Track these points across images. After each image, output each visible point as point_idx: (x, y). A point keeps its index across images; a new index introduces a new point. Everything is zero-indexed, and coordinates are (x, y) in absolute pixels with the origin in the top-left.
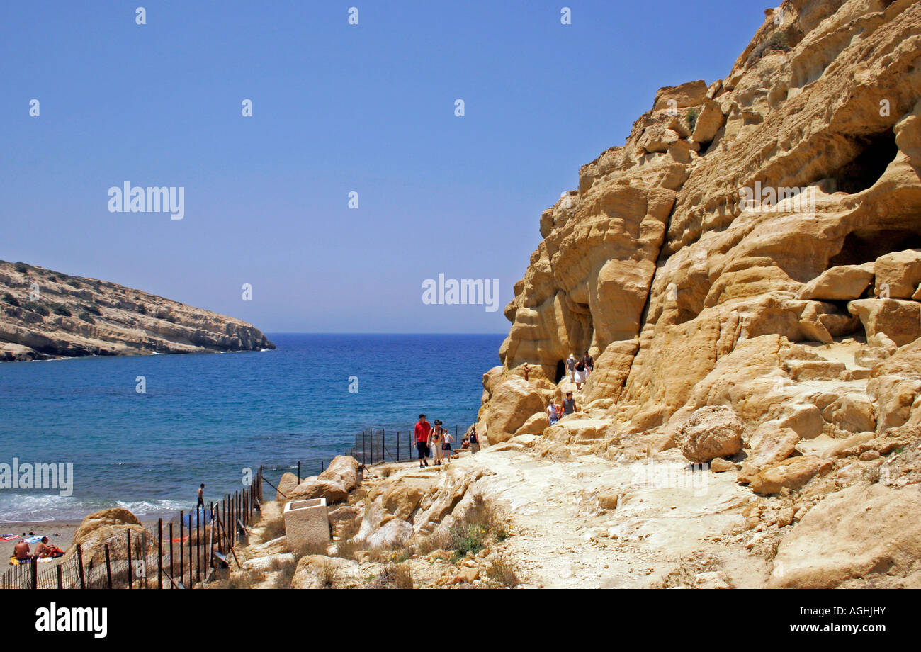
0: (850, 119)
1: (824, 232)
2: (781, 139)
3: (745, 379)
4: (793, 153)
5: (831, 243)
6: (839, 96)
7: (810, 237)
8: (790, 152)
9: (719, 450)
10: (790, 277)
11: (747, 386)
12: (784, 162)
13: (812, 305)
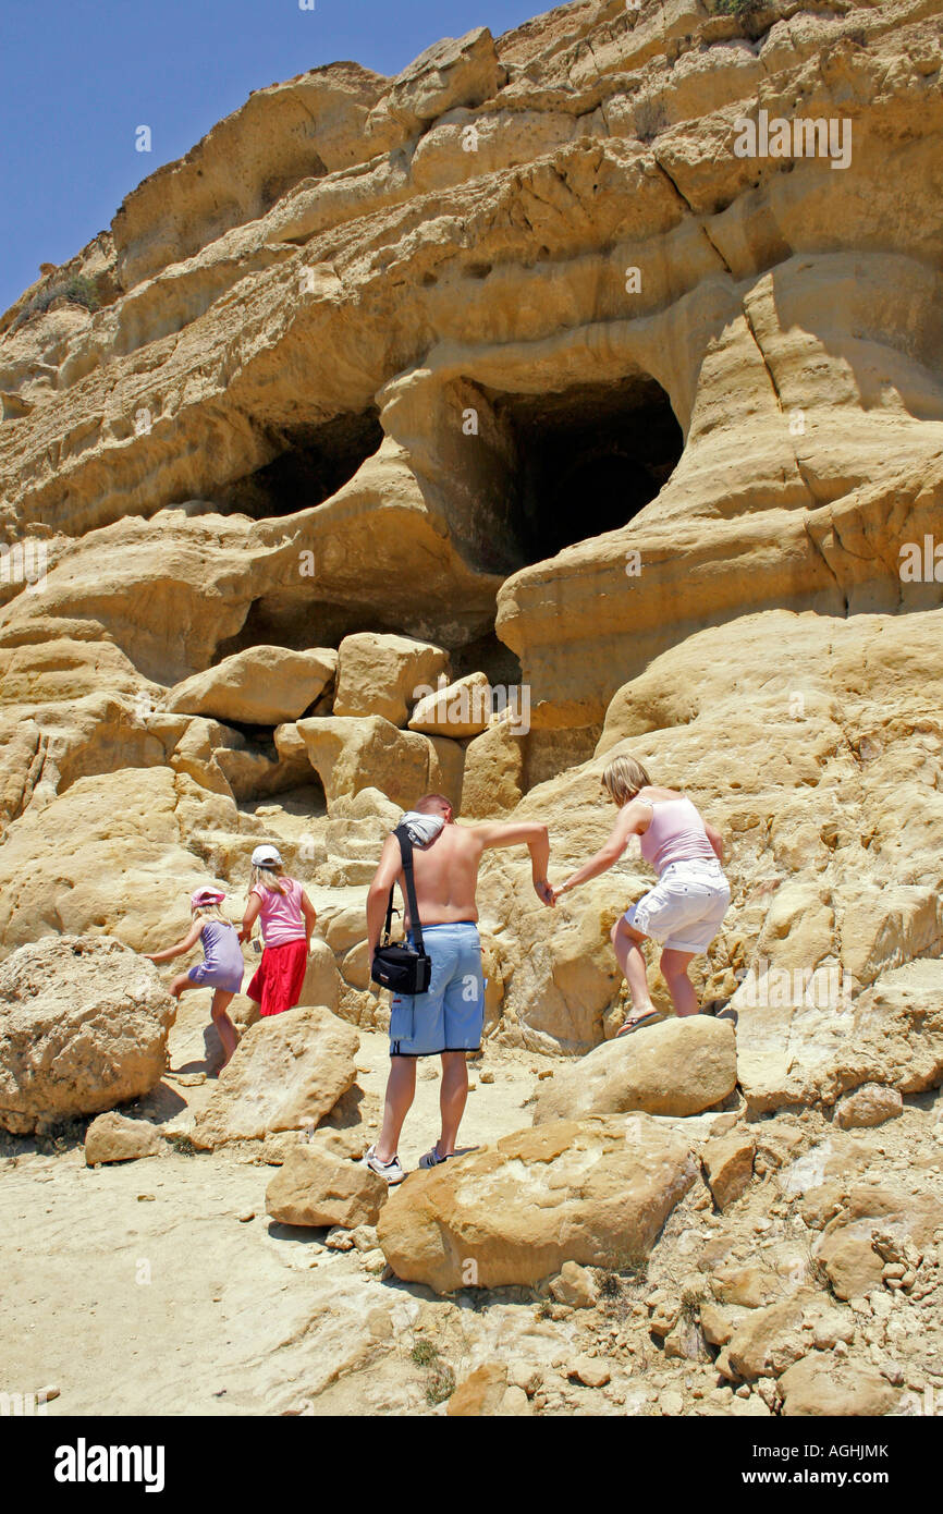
1: (219, 584)
2: (111, 414)
3: (101, 872)
4: (134, 444)
5: (225, 610)
7: (188, 589)
8: (129, 441)
12: (114, 459)
13: (200, 726)
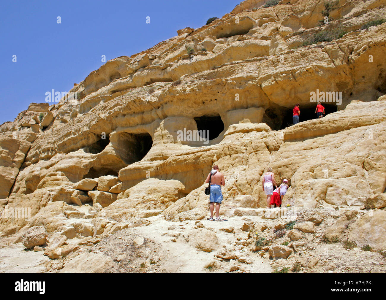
0: (96, 129)
1: (83, 166)
2: (73, 131)
3: (50, 217)
4: (76, 137)
5: (85, 170)
6: (94, 120)
7: (78, 167)
8: (75, 136)
9: (37, 243)
10: (70, 180)
11: (50, 219)
12: (73, 139)
13: (76, 191)
